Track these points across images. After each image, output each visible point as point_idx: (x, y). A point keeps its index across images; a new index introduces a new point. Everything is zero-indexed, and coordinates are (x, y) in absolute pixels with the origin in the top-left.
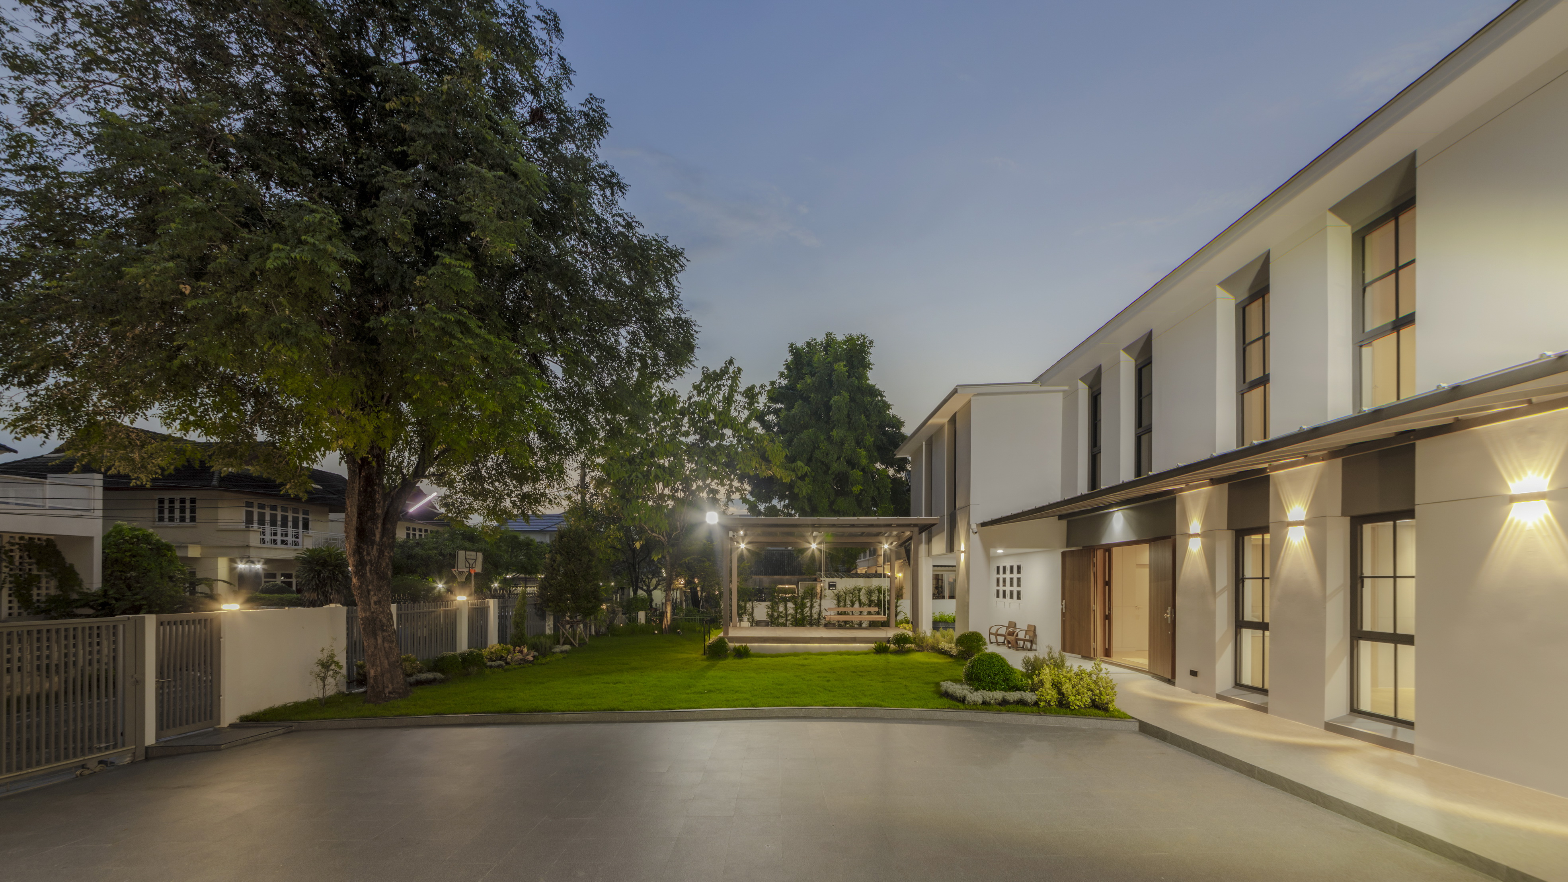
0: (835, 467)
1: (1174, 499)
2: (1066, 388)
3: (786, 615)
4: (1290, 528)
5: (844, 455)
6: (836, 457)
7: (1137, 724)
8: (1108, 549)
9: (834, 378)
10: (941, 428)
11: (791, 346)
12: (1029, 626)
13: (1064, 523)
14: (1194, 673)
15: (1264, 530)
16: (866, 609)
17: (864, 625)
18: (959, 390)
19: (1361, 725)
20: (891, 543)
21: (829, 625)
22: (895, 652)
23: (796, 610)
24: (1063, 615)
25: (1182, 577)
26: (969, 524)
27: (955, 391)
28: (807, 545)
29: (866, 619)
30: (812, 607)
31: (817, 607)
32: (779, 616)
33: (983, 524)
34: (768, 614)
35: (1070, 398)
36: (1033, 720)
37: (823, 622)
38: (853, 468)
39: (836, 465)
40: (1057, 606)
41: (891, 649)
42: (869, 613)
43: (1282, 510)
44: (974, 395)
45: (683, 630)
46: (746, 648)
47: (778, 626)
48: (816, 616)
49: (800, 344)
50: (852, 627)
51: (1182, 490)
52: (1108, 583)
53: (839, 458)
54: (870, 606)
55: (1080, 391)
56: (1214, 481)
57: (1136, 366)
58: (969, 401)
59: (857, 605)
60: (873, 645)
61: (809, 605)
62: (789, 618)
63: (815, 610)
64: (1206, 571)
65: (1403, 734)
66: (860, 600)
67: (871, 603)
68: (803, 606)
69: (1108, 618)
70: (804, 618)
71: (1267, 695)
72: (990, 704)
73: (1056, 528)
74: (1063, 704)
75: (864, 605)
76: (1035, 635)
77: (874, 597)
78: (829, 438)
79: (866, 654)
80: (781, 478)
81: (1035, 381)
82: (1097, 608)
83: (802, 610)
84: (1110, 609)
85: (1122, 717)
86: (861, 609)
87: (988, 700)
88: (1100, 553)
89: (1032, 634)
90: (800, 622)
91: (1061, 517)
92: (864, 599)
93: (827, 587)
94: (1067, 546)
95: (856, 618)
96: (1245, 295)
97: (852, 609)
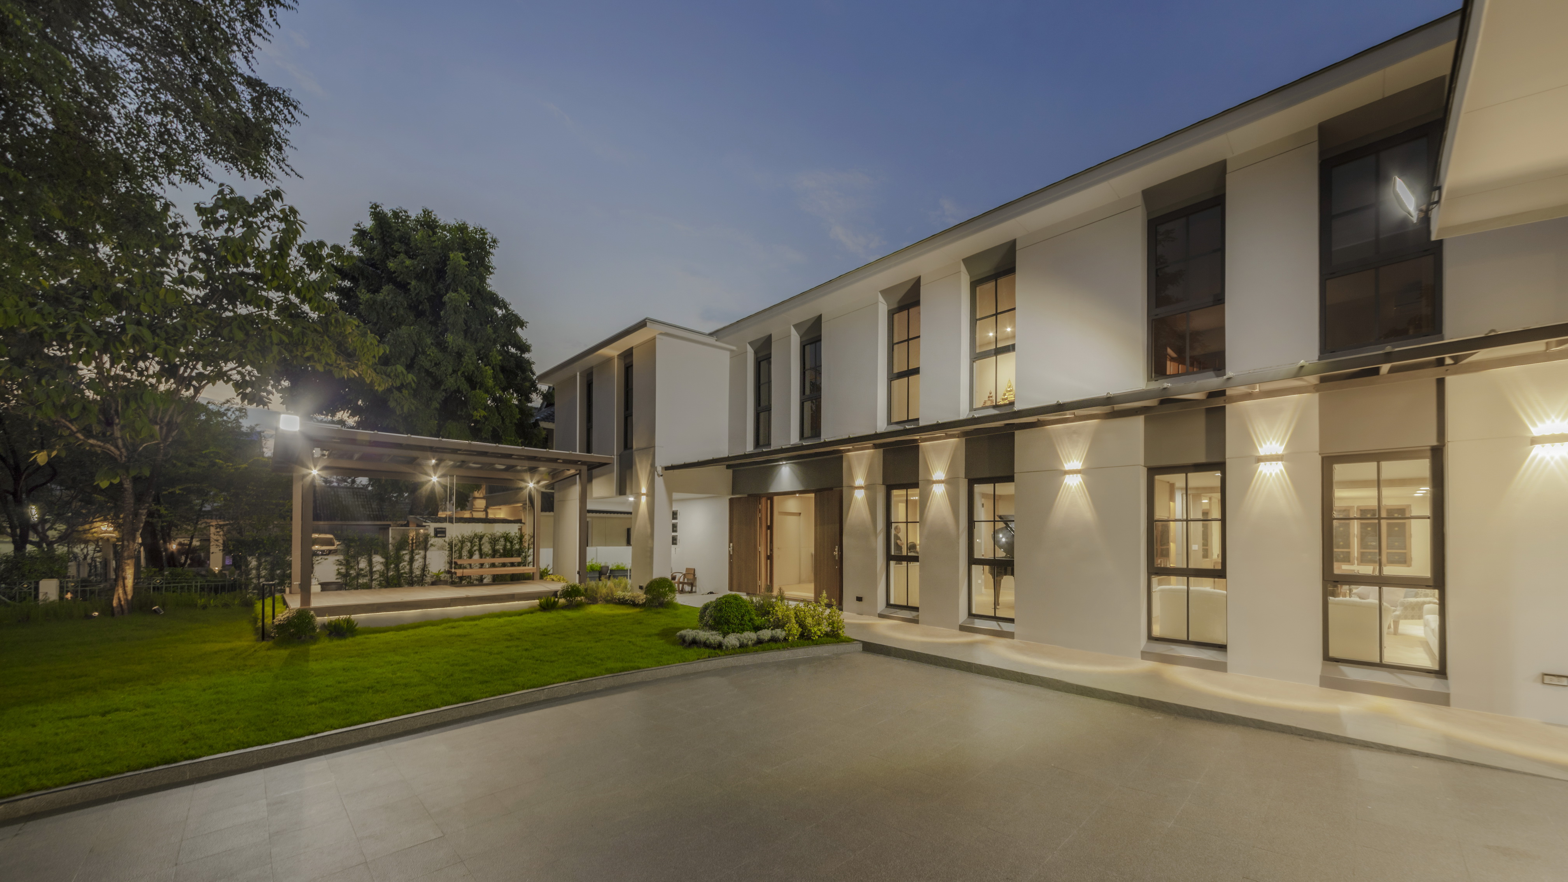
0: (451, 382)
1: (841, 457)
2: (734, 348)
3: (371, 572)
4: (934, 485)
5: (463, 369)
6: (450, 370)
7: (861, 645)
8: (770, 497)
9: (448, 269)
10: (609, 360)
11: (375, 207)
12: (687, 569)
13: (730, 471)
14: (859, 599)
15: (915, 485)
16: (488, 561)
17: (485, 581)
18: (648, 324)
19: (979, 624)
20: (538, 482)
21: (437, 582)
22: (565, 607)
23: (386, 565)
24: (731, 557)
25: (848, 521)
26: (653, 466)
27: (642, 325)
28: (424, 478)
29: (488, 573)
30: (412, 560)
31: (421, 560)
32: (358, 575)
33: (667, 468)
34: (339, 573)
35: (737, 359)
36: (786, 655)
37: (428, 579)
38: (473, 388)
39: (452, 380)
40: (724, 548)
41: (559, 604)
42: (493, 565)
43: (928, 471)
44: (661, 334)
45: (163, 606)
46: (348, 621)
47: (357, 588)
48: (417, 572)
49: (387, 209)
50: (471, 584)
51: (849, 451)
52: (770, 528)
53: (454, 372)
54: (493, 556)
55: (748, 354)
56: (876, 446)
57: (801, 342)
58: (654, 339)
59: (476, 556)
60: (537, 601)
61: (407, 558)
62: (376, 576)
63: (418, 564)
64: (869, 516)
65: (1006, 627)
66: (480, 550)
67: (495, 553)
68: (398, 559)
69: (770, 558)
70: (399, 576)
71: (918, 611)
72: (747, 645)
73: (724, 475)
74: (806, 637)
75: (487, 555)
76: (695, 578)
77: (499, 547)
78: (441, 346)
79: (532, 612)
80: (372, 382)
81: (711, 334)
82: (762, 549)
83: (397, 566)
84: (771, 550)
85: (849, 641)
86: (482, 561)
87: (745, 641)
88: (763, 500)
89: (691, 577)
90: (391, 582)
91: (728, 467)
92: (487, 548)
93: (432, 534)
94: (733, 494)
95: (475, 572)
96: (895, 306)
97: (470, 561)
